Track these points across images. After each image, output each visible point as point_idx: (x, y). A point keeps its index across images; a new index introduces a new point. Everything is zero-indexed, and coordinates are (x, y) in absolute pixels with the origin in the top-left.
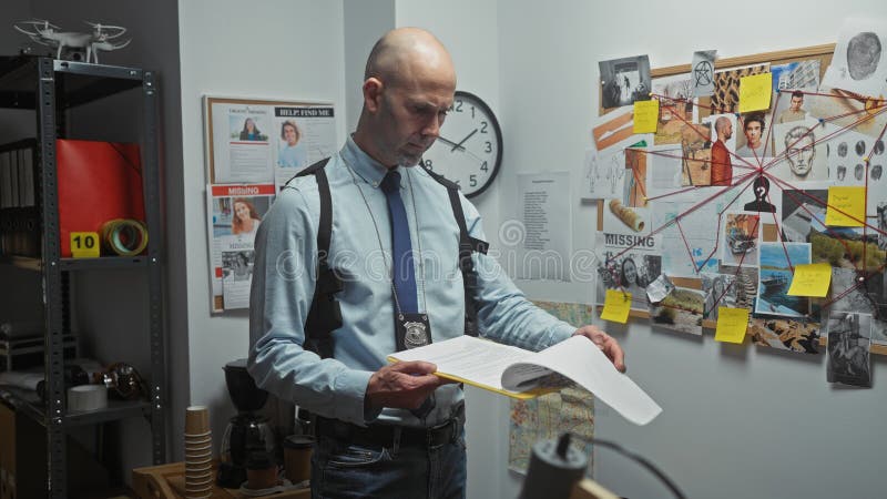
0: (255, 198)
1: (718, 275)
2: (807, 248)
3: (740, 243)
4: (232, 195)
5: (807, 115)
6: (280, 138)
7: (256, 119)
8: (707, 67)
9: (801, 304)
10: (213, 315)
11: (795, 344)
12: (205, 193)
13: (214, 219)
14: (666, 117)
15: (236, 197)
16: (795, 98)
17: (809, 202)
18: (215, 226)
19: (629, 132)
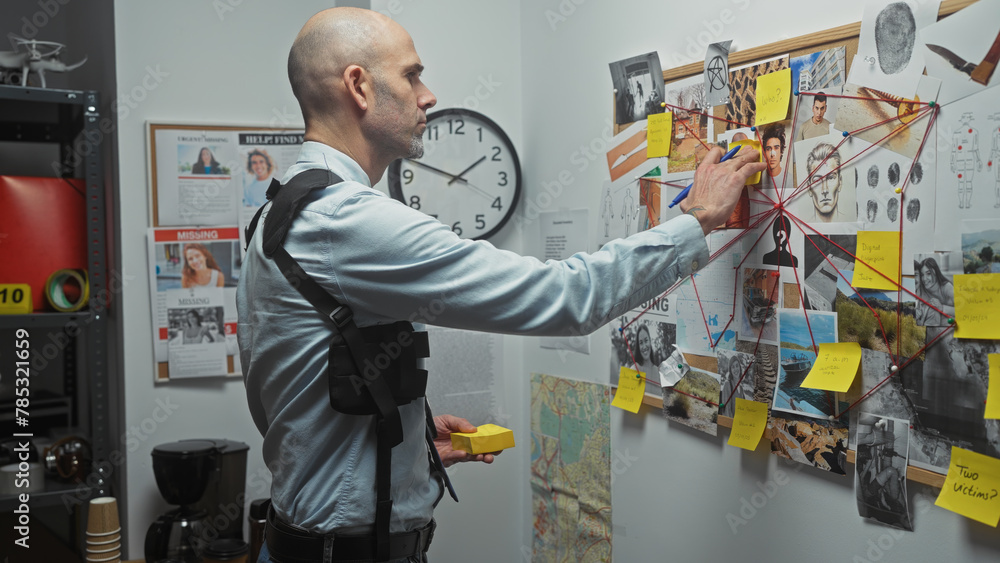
0: (213, 244)
1: (735, 353)
2: (832, 320)
3: (759, 309)
4: (182, 240)
5: (832, 126)
6: (246, 171)
7: (215, 148)
8: (721, 65)
9: (825, 400)
10: (157, 385)
11: (818, 457)
12: (146, 238)
13: (158, 270)
14: (680, 135)
15: (189, 242)
16: (817, 102)
17: (835, 254)
18: (159, 278)
19: (642, 157)
